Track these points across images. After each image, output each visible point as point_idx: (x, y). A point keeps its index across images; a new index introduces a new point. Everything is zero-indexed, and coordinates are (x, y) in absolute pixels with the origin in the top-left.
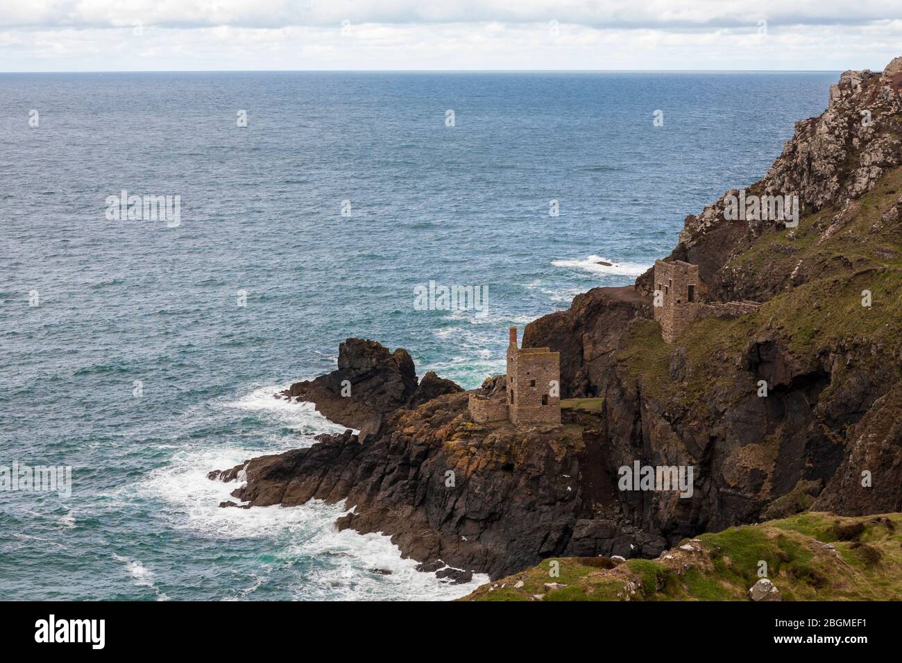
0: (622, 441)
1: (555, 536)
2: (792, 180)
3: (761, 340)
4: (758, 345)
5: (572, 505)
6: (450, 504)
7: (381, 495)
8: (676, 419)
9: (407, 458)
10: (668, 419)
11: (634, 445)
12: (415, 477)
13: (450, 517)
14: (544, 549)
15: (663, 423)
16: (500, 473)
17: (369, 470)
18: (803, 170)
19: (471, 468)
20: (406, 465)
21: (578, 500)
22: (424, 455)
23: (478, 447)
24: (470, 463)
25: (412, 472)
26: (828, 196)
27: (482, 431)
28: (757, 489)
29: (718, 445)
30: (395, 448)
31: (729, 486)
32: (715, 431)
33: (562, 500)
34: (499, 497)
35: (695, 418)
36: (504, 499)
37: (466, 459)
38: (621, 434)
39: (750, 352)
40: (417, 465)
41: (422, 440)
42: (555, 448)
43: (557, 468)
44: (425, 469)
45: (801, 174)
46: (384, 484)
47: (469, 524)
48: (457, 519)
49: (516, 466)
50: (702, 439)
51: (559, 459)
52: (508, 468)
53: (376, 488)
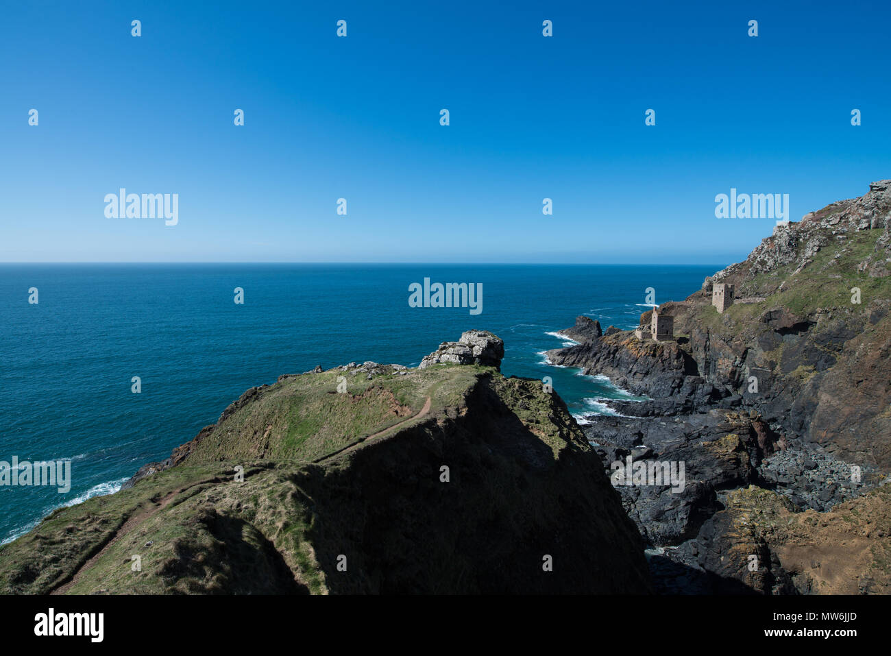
0: (700, 349)
1: (677, 381)
2: (769, 255)
3: (772, 310)
4: (770, 312)
5: (681, 371)
6: (631, 367)
7: (600, 363)
8: (728, 341)
9: (609, 351)
10: (724, 340)
11: (705, 350)
12: (613, 358)
13: (630, 372)
14: (673, 386)
15: (722, 341)
16: (650, 357)
17: (595, 355)
18: (776, 251)
19: (639, 355)
20: (609, 353)
21: (683, 369)
22: (616, 350)
23: (641, 347)
24: (638, 353)
25: (612, 356)
26: (791, 259)
27: (643, 342)
28: (773, 369)
29: (750, 351)
30: (605, 348)
31: (758, 367)
32: (749, 345)
33: (677, 368)
34: (650, 366)
35: (739, 340)
36: (653, 366)
37: (637, 351)
38: (700, 346)
39: (766, 315)
40: (614, 353)
41: (615, 345)
42: (673, 349)
43: (675, 357)
44: (617, 355)
45: (775, 253)
46: (601, 360)
47: (638, 374)
48: (633, 373)
49: (657, 355)
50: (742, 349)
51: (675, 353)
52: (654, 355)
53: (598, 360)
